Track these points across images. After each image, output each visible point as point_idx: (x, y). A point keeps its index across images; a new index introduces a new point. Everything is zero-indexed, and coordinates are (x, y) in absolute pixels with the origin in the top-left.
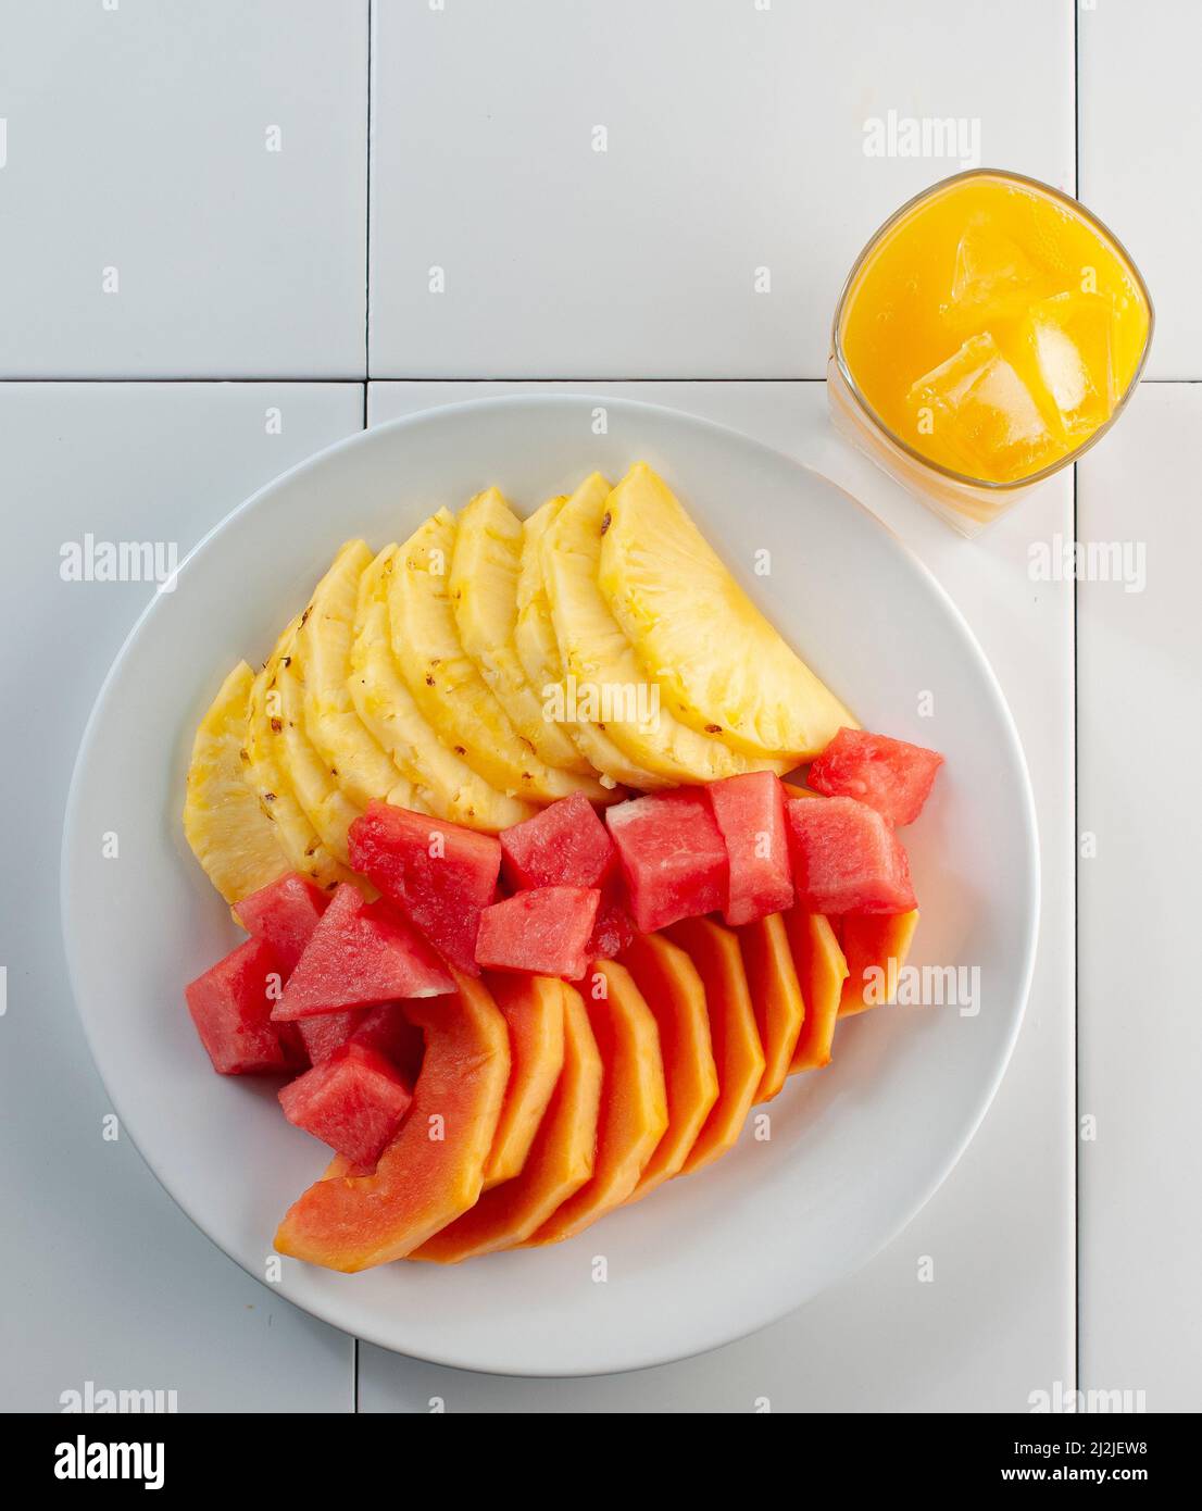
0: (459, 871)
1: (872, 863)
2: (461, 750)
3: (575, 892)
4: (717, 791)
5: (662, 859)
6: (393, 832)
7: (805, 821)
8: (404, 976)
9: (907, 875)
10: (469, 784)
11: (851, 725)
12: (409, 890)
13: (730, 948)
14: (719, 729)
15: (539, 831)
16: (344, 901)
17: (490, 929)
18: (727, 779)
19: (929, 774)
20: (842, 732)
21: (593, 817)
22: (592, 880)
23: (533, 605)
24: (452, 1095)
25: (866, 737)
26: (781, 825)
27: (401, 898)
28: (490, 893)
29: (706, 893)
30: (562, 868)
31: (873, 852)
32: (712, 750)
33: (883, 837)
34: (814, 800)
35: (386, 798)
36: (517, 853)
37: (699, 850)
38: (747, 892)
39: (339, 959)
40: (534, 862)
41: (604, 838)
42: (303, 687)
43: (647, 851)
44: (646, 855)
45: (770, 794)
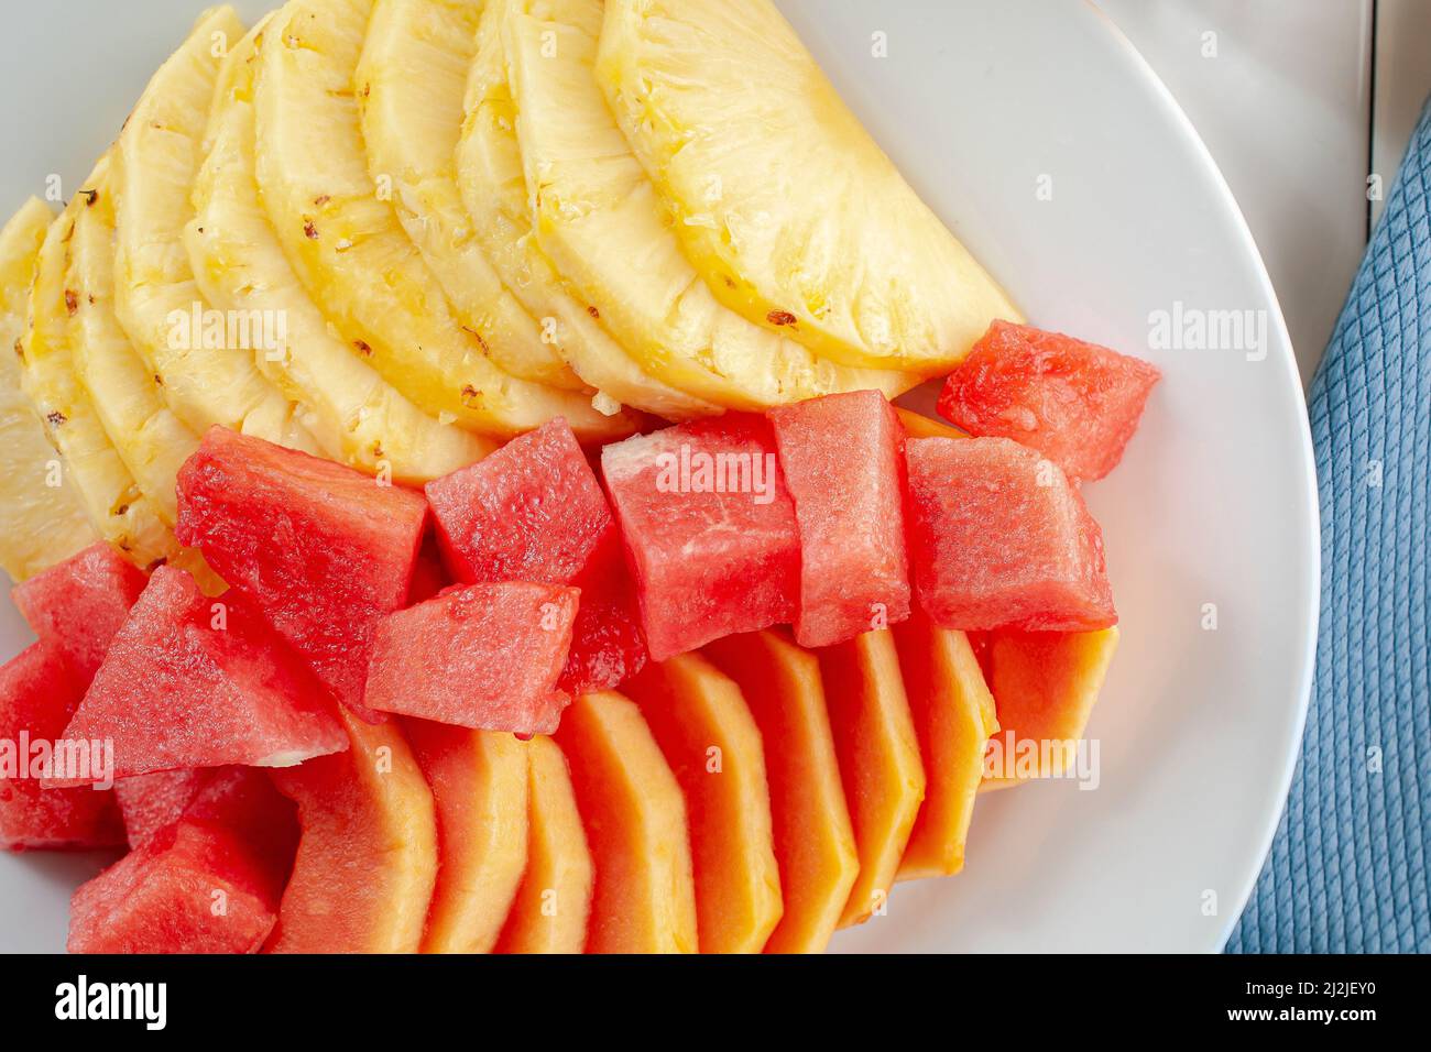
0: (350, 551)
1: (1046, 550)
2: (365, 347)
3: (537, 592)
4: (785, 423)
5: (685, 540)
6: (238, 483)
7: (933, 475)
8: (248, 728)
9: (1101, 570)
10: (375, 404)
11: (1011, 316)
12: (267, 578)
13: (805, 679)
14: (791, 319)
15: (489, 483)
16: (162, 593)
17: (391, 652)
18: (802, 403)
19: (1138, 398)
20: (997, 329)
21: (578, 464)
22: (571, 570)
23: (485, 107)
24: (338, 917)
25: (1033, 337)
26: (891, 481)
27: (253, 594)
28: (398, 588)
29: (762, 594)
30: (523, 548)
31: (1046, 533)
32: (780, 353)
33: (1064, 509)
34: (948, 441)
35: (241, 423)
36: (450, 519)
37: (750, 524)
38: (831, 596)
39: (147, 694)
40: (477, 536)
41: (596, 496)
42: (115, 239)
43: (661, 524)
44: (659, 532)
45: (874, 431)
